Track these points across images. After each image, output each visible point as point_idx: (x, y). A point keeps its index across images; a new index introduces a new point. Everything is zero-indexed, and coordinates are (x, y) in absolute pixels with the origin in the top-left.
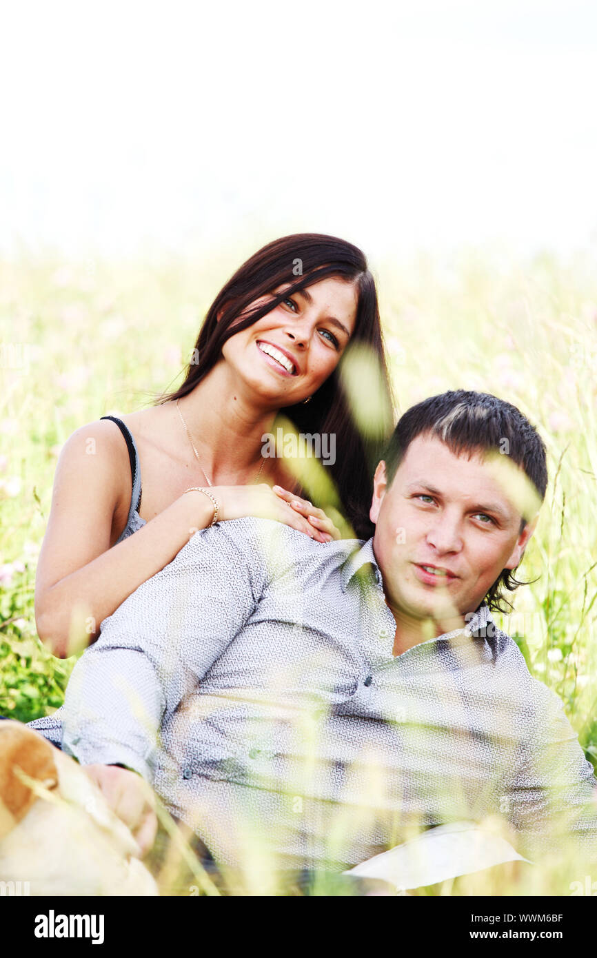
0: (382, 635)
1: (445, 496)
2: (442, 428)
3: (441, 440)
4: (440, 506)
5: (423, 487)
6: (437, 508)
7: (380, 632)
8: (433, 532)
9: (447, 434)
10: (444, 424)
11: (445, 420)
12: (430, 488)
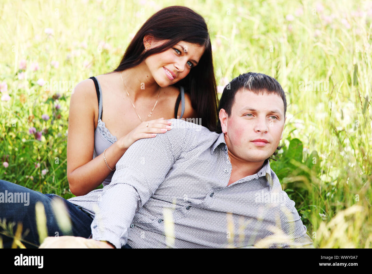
0: (226, 172)
1: (258, 111)
2: (248, 85)
3: (250, 90)
4: (255, 116)
5: (248, 110)
6: (254, 117)
7: (225, 171)
8: (256, 126)
9: (251, 87)
10: (248, 83)
11: (248, 82)
12: (251, 109)
